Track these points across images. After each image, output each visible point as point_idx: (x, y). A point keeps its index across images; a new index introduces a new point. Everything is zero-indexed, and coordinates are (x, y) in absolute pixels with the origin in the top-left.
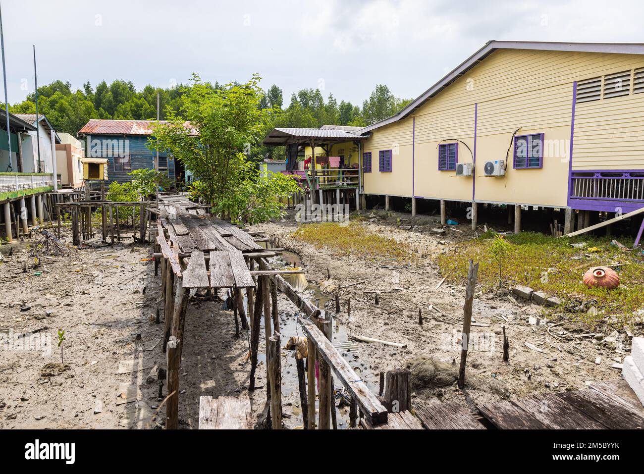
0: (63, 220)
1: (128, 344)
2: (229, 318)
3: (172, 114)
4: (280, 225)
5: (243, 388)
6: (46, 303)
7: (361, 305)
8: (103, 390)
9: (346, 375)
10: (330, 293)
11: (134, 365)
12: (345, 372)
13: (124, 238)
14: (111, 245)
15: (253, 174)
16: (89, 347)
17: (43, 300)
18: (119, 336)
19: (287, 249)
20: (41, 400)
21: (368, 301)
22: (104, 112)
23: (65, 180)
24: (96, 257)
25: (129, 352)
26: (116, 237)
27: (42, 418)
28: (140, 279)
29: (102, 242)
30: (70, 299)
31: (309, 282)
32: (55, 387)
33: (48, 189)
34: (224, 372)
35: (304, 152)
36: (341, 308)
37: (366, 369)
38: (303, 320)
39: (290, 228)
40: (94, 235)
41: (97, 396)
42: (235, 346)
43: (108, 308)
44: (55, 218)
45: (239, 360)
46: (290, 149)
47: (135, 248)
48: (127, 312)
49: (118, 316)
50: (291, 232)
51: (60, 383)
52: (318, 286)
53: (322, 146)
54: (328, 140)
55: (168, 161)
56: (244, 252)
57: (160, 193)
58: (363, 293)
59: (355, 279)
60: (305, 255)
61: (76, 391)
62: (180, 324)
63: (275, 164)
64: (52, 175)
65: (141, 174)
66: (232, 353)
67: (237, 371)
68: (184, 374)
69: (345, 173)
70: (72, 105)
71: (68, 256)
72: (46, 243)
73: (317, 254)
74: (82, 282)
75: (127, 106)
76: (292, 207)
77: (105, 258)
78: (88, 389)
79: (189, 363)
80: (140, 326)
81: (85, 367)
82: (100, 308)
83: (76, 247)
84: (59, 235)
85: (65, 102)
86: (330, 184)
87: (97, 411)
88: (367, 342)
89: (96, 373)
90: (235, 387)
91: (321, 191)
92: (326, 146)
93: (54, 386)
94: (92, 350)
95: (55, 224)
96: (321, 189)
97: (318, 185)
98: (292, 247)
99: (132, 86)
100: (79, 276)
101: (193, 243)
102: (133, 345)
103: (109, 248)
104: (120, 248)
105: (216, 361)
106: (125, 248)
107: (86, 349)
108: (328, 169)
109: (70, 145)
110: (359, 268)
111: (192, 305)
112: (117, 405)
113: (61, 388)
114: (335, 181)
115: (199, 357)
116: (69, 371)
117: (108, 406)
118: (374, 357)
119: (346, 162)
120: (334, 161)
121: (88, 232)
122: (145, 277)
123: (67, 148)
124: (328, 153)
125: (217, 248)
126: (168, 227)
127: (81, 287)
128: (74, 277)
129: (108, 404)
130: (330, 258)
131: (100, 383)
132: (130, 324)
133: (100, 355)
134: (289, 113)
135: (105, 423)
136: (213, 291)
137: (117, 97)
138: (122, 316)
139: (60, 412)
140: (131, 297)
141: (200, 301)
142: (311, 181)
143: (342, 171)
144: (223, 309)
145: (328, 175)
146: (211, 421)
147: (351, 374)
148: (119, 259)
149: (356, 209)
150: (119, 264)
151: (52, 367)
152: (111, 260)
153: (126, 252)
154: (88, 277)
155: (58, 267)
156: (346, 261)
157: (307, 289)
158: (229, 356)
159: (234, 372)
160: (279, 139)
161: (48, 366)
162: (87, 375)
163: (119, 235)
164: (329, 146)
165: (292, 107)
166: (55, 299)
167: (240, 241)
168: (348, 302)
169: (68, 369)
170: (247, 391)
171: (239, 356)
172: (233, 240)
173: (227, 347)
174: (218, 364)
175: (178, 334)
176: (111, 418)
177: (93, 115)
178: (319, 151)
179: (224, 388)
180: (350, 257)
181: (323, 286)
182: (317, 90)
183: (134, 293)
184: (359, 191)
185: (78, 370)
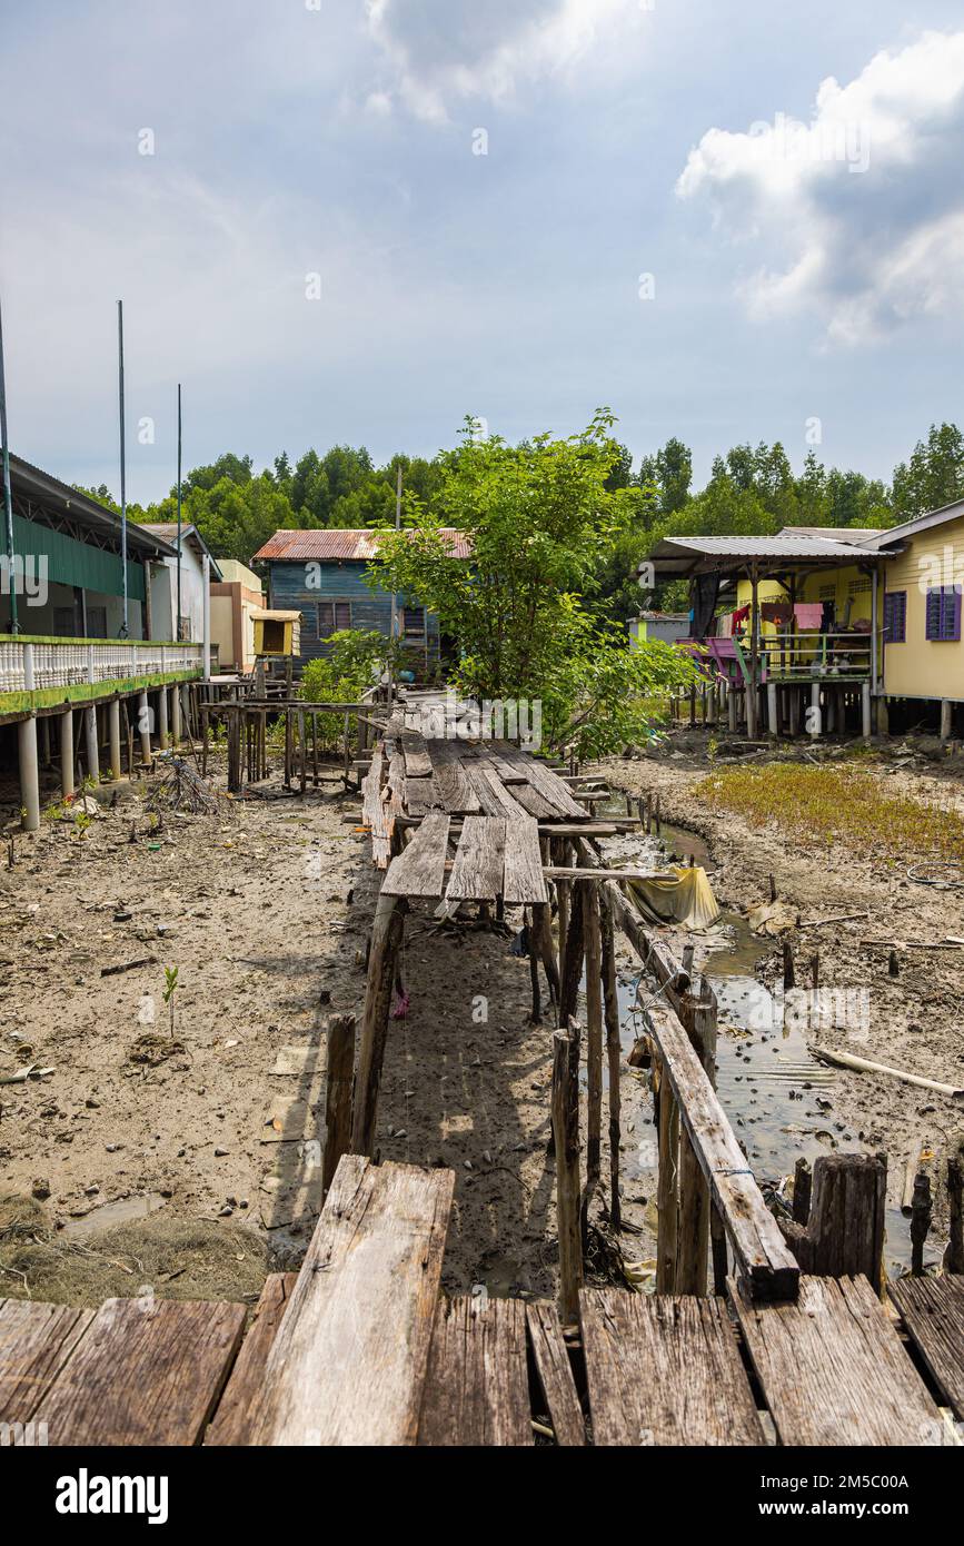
0: (215, 739)
1: (302, 1011)
2: (524, 975)
3: (417, 509)
4: (667, 765)
5: (535, 1145)
6: (160, 909)
7: (850, 973)
8: (239, 1105)
9: (714, 1152)
10: (774, 937)
11: (308, 1060)
12: (714, 1142)
13: (327, 780)
14: (299, 795)
15: (591, 642)
16: (226, 1010)
17: (157, 900)
18: (288, 992)
19: (679, 824)
20: (122, 1111)
21: (869, 965)
22: (309, 516)
23: (225, 656)
24: (267, 819)
25: (302, 1029)
26: (310, 779)
27: (118, 1148)
28: (346, 871)
29: (284, 787)
30: (205, 904)
31: (723, 905)
32: (150, 1087)
33: (194, 674)
34: (496, 1100)
35: (736, 593)
36: (798, 976)
37: (848, 1138)
38: (647, 997)
39: (691, 775)
40: (270, 771)
41: (226, 1118)
42: (529, 1043)
43: (275, 929)
44: (199, 735)
45: (534, 1077)
46: (699, 584)
47: (344, 803)
48: (311, 940)
49: (292, 948)
50: (692, 784)
51: (160, 1078)
52: (744, 917)
53: (779, 578)
54: (794, 563)
55: (425, 617)
56: (541, 821)
57: (406, 687)
58: (858, 945)
59: (841, 907)
60: (720, 840)
61: (188, 1099)
62: (382, 978)
63: (665, 622)
64: (201, 646)
65: (347, 641)
66: (520, 1056)
67: (525, 1101)
68: (408, 1093)
69: (836, 643)
70: (250, 503)
71: (215, 813)
72: (176, 784)
73: (751, 838)
74: (235, 870)
75: (354, 500)
76: (700, 725)
77: (287, 821)
78: (213, 1100)
79: (421, 1070)
80: (331, 975)
81: (212, 1052)
82: (259, 926)
83: (231, 796)
84: (204, 770)
85: (237, 497)
86: (797, 671)
87: (222, 1149)
88: (858, 1070)
89: (231, 1067)
90: (517, 1138)
91: (771, 687)
92: (789, 578)
93: (149, 1084)
94: (232, 1015)
95: (199, 747)
96: (772, 681)
97: (764, 673)
98: (691, 819)
99: (366, 457)
100: (230, 857)
101: (435, 796)
102: (313, 1013)
103: (295, 800)
104: (317, 801)
105: (480, 1072)
106: (326, 803)
107: (221, 1012)
108: (793, 633)
109: (239, 583)
110: (855, 879)
111: (446, 937)
112: (263, 1143)
113: (162, 1090)
114: (809, 663)
115: (445, 1059)
116: (180, 1055)
117: (245, 1143)
118: (873, 1111)
119: (839, 617)
120: (808, 616)
121: (258, 768)
122: (357, 868)
123: (233, 591)
124: (794, 595)
125: (486, 810)
126: (393, 758)
127: (230, 880)
128: (220, 857)
129: (246, 1138)
130: (781, 851)
131: (237, 1089)
132: (312, 967)
133: (245, 1029)
134: (703, 503)
135: (234, 1179)
136: (493, 910)
137: (336, 482)
138: (298, 948)
139: (153, 1140)
140: (322, 908)
141: (464, 930)
142: (748, 663)
143: (828, 639)
144: (511, 953)
145: (792, 648)
146: (348, 1219)
147: (730, 1152)
148: (311, 826)
149: (861, 734)
150: (309, 836)
151: (151, 1044)
152: (295, 827)
153: (327, 811)
154: (247, 860)
155: (193, 834)
156: (821, 861)
157: (715, 922)
158: (512, 1063)
159: (519, 1102)
160: (673, 562)
161: (143, 1041)
162: (214, 1069)
163: (316, 774)
164: (797, 579)
165: (712, 488)
166: (178, 901)
167: (542, 795)
168: (815, 963)
169: (181, 1052)
170: (542, 1152)
171: (535, 1066)
172: (526, 794)
173: (509, 1041)
174: (486, 1080)
175: (377, 999)
176: (247, 1170)
177: (288, 521)
178: (769, 590)
179: (491, 1136)
180: (833, 852)
181: (759, 918)
182: (778, 444)
183: (329, 901)
184: (871, 687)
185: (200, 1056)
